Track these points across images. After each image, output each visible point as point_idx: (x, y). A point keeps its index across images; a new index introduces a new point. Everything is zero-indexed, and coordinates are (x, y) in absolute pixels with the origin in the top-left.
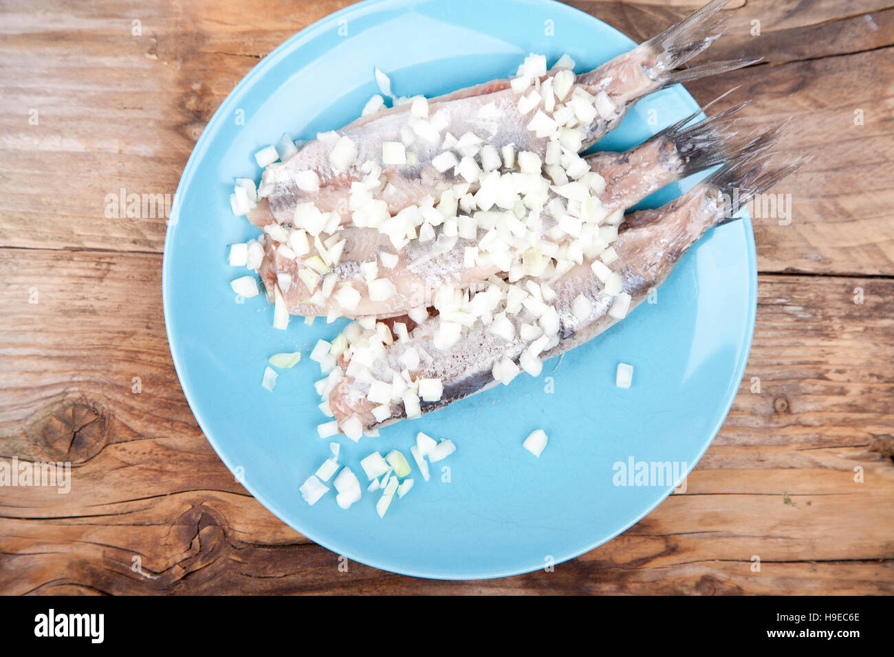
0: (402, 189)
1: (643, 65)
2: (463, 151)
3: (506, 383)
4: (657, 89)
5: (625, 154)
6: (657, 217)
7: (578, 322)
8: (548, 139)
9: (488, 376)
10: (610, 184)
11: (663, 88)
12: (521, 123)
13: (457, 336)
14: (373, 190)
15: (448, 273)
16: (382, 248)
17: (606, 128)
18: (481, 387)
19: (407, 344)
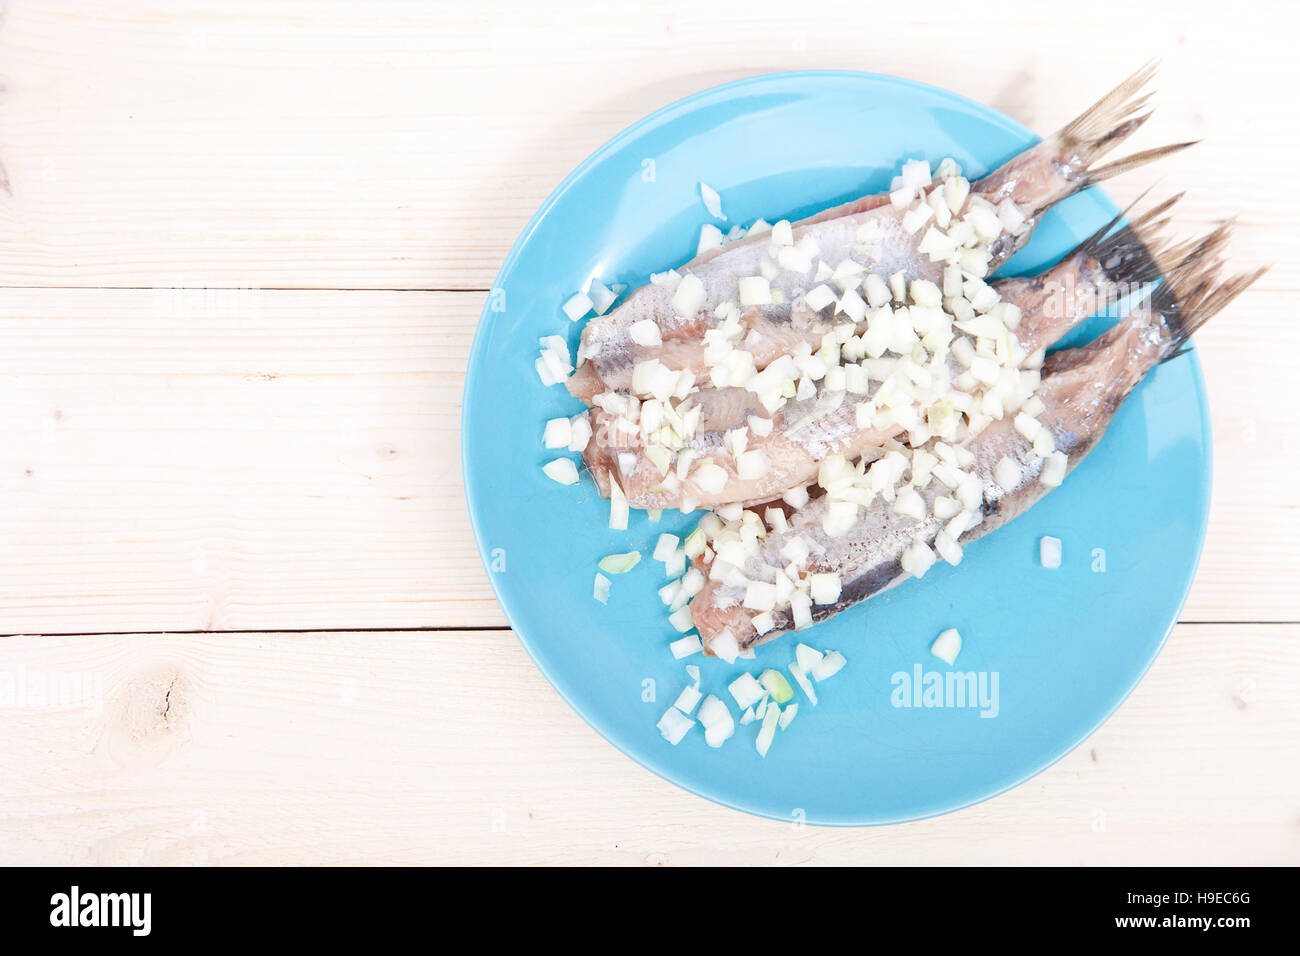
0: (768, 336)
1: (1054, 161)
2: (843, 284)
3: (919, 575)
4: (1073, 192)
5: (1038, 279)
6: (1085, 357)
7: (1002, 493)
8: (944, 264)
9: (895, 568)
10: (1026, 317)
11: (1081, 190)
12: (910, 245)
13: (853, 519)
14: (732, 339)
15: (835, 439)
16: (749, 412)
17: (1014, 246)
18: (885, 583)
19: (786, 534)
